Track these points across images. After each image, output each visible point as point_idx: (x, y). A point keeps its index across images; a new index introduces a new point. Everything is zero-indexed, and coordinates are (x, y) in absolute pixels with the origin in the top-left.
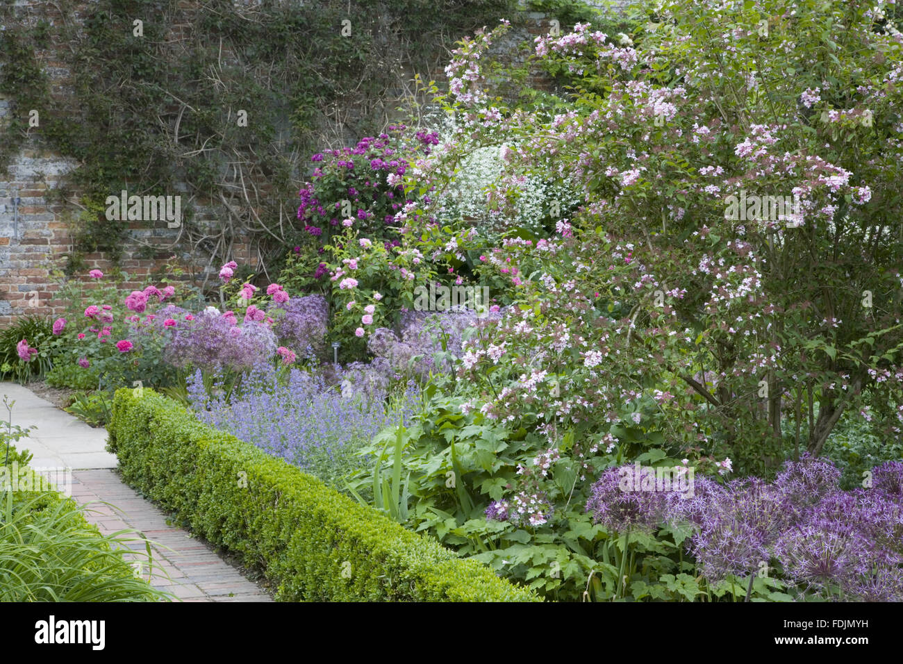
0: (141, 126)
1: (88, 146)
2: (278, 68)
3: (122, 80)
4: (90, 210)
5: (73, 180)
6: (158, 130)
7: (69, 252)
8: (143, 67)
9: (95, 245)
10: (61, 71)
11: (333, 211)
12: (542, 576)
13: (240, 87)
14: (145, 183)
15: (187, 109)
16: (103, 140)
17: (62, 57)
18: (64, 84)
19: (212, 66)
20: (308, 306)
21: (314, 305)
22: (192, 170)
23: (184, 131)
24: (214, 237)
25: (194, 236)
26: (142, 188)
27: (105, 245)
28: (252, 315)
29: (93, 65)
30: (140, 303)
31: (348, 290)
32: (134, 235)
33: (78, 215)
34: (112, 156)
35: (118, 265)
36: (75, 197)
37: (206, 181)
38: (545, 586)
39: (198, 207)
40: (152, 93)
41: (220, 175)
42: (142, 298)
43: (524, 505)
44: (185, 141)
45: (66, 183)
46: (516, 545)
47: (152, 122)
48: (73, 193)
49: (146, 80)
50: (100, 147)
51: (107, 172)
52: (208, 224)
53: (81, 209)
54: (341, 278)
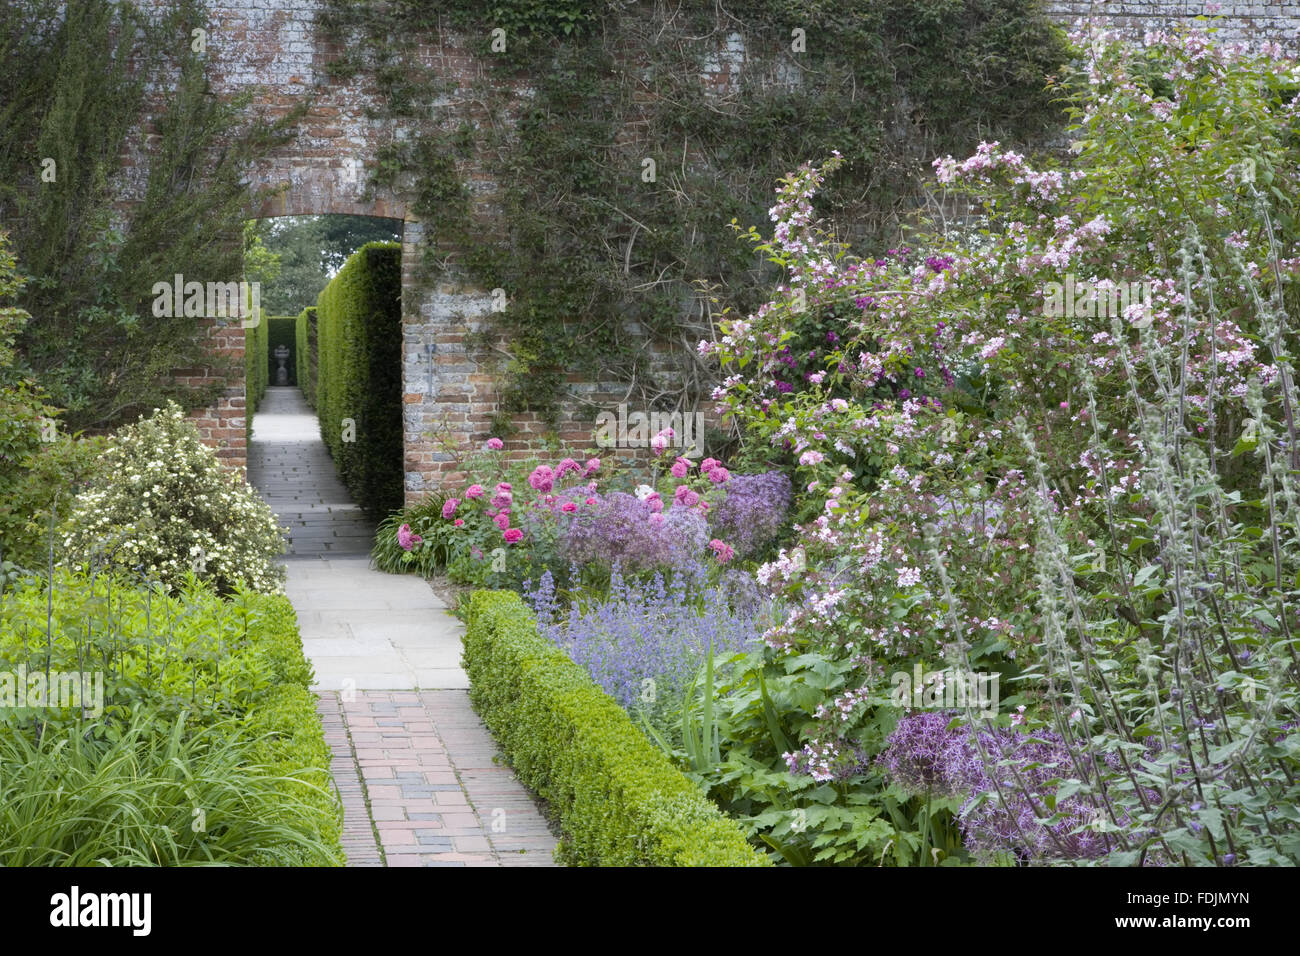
0: (582, 252)
1: (518, 279)
2: (759, 174)
3: (561, 195)
4: (519, 359)
5: (499, 322)
6: (603, 257)
7: (494, 412)
8: (586, 178)
9: (525, 403)
10: (488, 185)
11: (805, 362)
12: (832, 844)
13: (708, 201)
14: (587, 325)
15: (641, 230)
16: (536, 270)
17: (488, 168)
18: (491, 201)
19: (673, 174)
20: (764, 486)
21: (771, 484)
22: (646, 308)
23: (637, 258)
24: (674, 393)
25: (650, 391)
26: (584, 331)
27: (538, 403)
28: (682, 497)
29: (525, 177)
30: (546, 481)
31: (809, 466)
32: (574, 390)
33: (505, 366)
34: (547, 290)
35: (553, 428)
36: (502, 342)
37: (664, 321)
38: (833, 857)
39: (655, 355)
40: (596, 210)
41: (683, 314)
42: (548, 474)
43: (815, 755)
44: (639, 270)
45: (491, 325)
46: (815, 806)
47: (597, 247)
48: (500, 338)
49: (590, 194)
50: (533, 280)
51: (541, 311)
52: (668, 376)
53: (509, 359)
54: (803, 450)
